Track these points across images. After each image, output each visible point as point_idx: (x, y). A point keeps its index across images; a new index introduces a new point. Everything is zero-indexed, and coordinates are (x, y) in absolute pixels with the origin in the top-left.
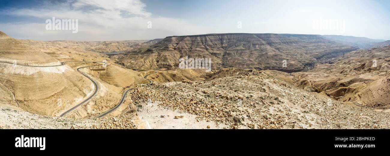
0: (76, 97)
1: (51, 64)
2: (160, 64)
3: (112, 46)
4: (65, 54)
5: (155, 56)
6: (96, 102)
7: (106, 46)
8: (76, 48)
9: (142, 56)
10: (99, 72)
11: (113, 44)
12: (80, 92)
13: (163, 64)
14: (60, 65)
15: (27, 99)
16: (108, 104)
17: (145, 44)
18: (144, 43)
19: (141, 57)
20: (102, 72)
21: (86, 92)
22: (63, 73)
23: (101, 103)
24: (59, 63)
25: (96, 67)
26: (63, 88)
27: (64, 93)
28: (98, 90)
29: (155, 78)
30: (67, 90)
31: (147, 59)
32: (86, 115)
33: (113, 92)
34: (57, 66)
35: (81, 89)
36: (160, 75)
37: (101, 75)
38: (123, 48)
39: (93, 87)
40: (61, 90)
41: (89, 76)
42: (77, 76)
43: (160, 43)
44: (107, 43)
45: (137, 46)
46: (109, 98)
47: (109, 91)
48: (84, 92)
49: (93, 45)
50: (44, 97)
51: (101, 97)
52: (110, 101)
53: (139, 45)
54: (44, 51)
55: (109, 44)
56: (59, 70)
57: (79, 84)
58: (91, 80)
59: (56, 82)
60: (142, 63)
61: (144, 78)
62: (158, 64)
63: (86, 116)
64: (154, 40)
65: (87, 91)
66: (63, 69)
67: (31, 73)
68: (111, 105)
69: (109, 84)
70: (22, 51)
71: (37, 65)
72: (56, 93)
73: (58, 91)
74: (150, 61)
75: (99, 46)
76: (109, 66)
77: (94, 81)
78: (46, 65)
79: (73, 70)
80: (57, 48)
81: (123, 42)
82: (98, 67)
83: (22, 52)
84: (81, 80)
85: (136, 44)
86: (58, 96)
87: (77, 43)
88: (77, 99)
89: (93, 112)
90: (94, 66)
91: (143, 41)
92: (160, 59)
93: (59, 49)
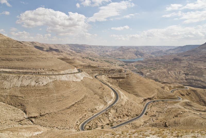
0: (97, 105)
1: (67, 71)
2: (189, 78)
3: (130, 52)
4: (78, 59)
5: (184, 67)
6: (117, 110)
7: (123, 52)
8: (89, 53)
10: (118, 80)
11: (130, 50)
12: (101, 100)
14: (78, 73)
15: (42, 114)
16: (129, 114)
17: (171, 52)
20: (121, 80)
22: (82, 80)
23: (123, 111)
24: (76, 70)
25: (114, 75)
26: (83, 96)
27: (84, 102)
28: (119, 98)
29: (185, 95)
30: (87, 98)
31: (172, 70)
32: (108, 122)
33: (134, 102)
34: (74, 73)
35: (101, 97)
36: (192, 93)
37: (120, 83)
39: (113, 95)
40: (81, 98)
41: (108, 83)
42: (96, 84)
43: (193, 51)
44: (125, 48)
46: (130, 107)
47: (130, 100)
48: (105, 100)
49: (108, 50)
50: (64, 108)
51: (122, 105)
52: (131, 110)
53: (162, 52)
54: (58, 57)
55: (125, 49)
56: (77, 78)
57: (100, 92)
58: (110, 87)
59: (75, 90)
60: (164, 74)
61: (171, 92)
62: (187, 78)
65: (107, 99)
66: (81, 76)
67: (45, 83)
68: (132, 114)
69: (129, 93)
70: (28, 56)
71: (51, 73)
72: (77, 102)
73: (79, 100)
74: (176, 73)
75: (115, 51)
76: (129, 74)
77: (114, 89)
78: (62, 72)
79: (91, 78)
80: (69, 53)
81: (142, 48)
83: (29, 58)
84: (101, 87)
85: (158, 51)
86: (79, 105)
92: (191, 72)
93: (71, 54)
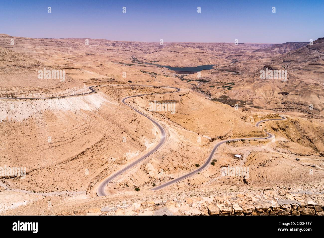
0: (127, 150)
2: (289, 100)
4: (90, 67)
6: (163, 158)
7: (176, 54)
8: (112, 56)
9: (251, 79)
11: (189, 50)
12: (134, 142)
13: (297, 102)
16: (185, 164)
18: (257, 51)
19: (248, 81)
21: (144, 142)
23: (173, 160)
25: (159, 96)
26: (101, 136)
27: (104, 146)
29: (280, 129)
30: (108, 139)
31: (260, 87)
32: (148, 180)
33: (193, 143)
34: (83, 94)
35: (135, 137)
36: (291, 125)
38: (210, 60)
40: (97, 140)
42: (125, 114)
45: (241, 57)
46: (186, 153)
47: (185, 141)
48: (141, 142)
51: (172, 151)
52: (188, 158)
57: (132, 128)
59: (85, 126)
60: (248, 95)
61: (257, 125)
62: (285, 100)
63: (146, 181)
64: (284, 44)
65: (145, 140)
66: (97, 100)
68: (190, 164)
69: (185, 128)
72: (89, 146)
73: (93, 144)
74: (268, 92)
76: (186, 95)
80: (71, 55)
81: (210, 47)
82: (164, 97)
84: (134, 120)
85: (239, 51)
86: (93, 152)
87: (114, 45)
88: (129, 154)
89: (159, 176)
90: (157, 93)
91: (257, 45)
92: (293, 90)
93: (76, 58)
